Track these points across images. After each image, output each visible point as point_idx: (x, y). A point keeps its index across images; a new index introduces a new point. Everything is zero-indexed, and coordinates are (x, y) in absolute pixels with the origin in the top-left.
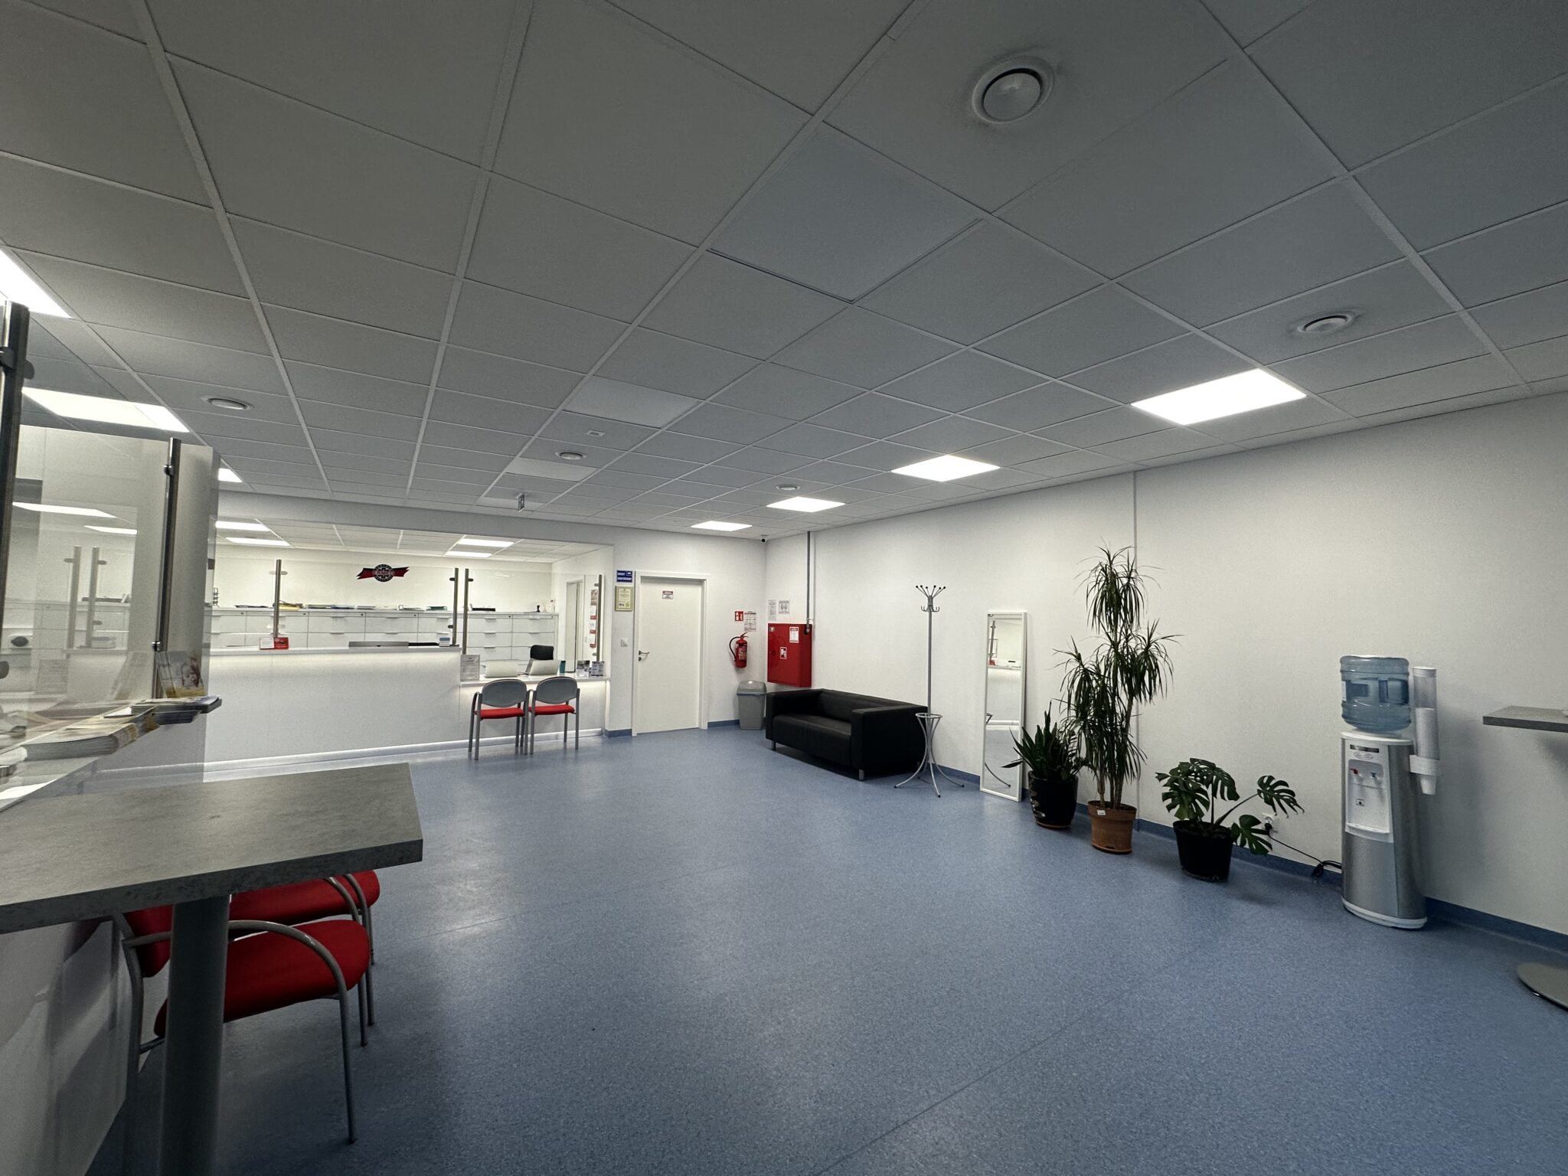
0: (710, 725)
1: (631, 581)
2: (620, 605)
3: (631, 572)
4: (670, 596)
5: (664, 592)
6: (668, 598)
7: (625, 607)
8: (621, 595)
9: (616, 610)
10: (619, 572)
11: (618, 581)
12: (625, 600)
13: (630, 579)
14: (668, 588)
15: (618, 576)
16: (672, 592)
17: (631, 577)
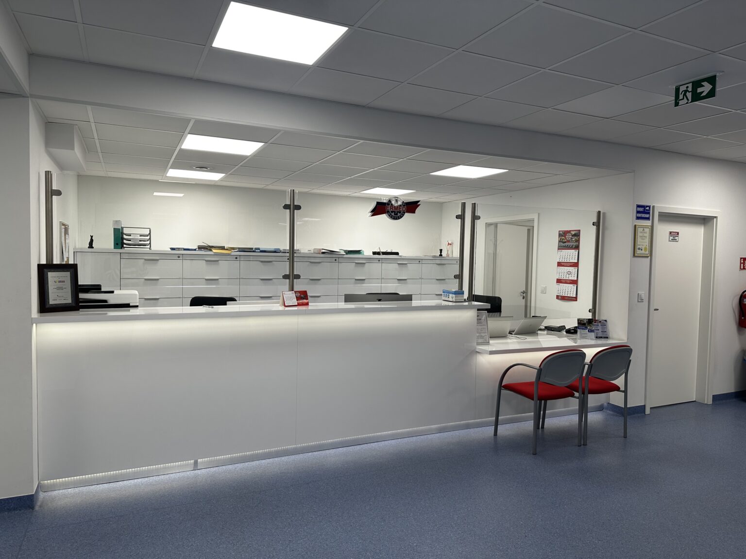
0: (716, 398)
1: (648, 219)
2: (639, 249)
3: (649, 207)
4: (676, 238)
5: (671, 233)
6: (674, 240)
7: (643, 252)
8: (641, 237)
9: (634, 256)
10: (638, 206)
11: (638, 218)
12: (643, 243)
13: (647, 216)
14: (675, 228)
15: (638, 212)
16: (678, 233)
17: (649, 213)
